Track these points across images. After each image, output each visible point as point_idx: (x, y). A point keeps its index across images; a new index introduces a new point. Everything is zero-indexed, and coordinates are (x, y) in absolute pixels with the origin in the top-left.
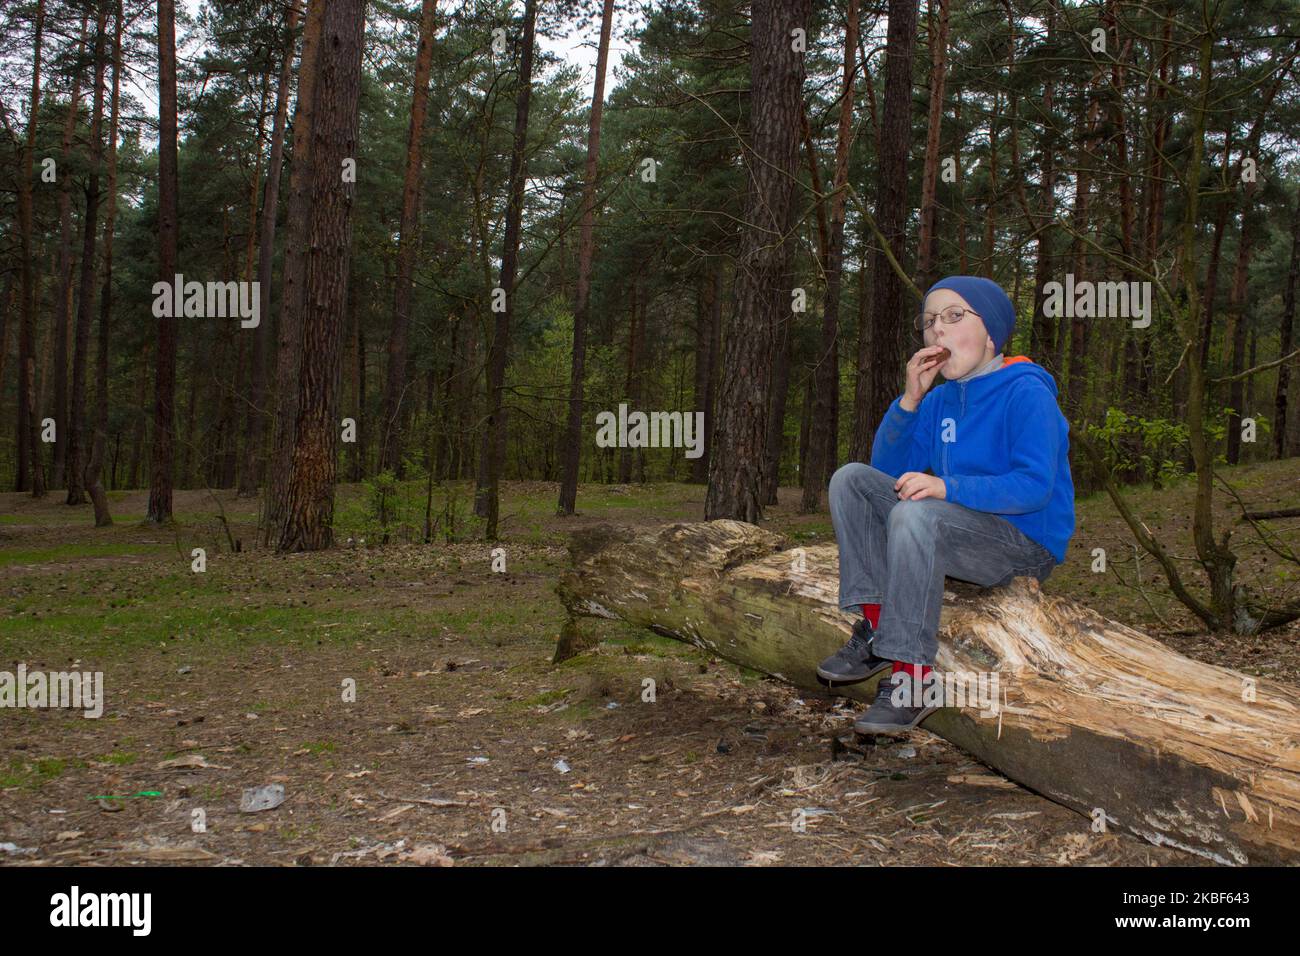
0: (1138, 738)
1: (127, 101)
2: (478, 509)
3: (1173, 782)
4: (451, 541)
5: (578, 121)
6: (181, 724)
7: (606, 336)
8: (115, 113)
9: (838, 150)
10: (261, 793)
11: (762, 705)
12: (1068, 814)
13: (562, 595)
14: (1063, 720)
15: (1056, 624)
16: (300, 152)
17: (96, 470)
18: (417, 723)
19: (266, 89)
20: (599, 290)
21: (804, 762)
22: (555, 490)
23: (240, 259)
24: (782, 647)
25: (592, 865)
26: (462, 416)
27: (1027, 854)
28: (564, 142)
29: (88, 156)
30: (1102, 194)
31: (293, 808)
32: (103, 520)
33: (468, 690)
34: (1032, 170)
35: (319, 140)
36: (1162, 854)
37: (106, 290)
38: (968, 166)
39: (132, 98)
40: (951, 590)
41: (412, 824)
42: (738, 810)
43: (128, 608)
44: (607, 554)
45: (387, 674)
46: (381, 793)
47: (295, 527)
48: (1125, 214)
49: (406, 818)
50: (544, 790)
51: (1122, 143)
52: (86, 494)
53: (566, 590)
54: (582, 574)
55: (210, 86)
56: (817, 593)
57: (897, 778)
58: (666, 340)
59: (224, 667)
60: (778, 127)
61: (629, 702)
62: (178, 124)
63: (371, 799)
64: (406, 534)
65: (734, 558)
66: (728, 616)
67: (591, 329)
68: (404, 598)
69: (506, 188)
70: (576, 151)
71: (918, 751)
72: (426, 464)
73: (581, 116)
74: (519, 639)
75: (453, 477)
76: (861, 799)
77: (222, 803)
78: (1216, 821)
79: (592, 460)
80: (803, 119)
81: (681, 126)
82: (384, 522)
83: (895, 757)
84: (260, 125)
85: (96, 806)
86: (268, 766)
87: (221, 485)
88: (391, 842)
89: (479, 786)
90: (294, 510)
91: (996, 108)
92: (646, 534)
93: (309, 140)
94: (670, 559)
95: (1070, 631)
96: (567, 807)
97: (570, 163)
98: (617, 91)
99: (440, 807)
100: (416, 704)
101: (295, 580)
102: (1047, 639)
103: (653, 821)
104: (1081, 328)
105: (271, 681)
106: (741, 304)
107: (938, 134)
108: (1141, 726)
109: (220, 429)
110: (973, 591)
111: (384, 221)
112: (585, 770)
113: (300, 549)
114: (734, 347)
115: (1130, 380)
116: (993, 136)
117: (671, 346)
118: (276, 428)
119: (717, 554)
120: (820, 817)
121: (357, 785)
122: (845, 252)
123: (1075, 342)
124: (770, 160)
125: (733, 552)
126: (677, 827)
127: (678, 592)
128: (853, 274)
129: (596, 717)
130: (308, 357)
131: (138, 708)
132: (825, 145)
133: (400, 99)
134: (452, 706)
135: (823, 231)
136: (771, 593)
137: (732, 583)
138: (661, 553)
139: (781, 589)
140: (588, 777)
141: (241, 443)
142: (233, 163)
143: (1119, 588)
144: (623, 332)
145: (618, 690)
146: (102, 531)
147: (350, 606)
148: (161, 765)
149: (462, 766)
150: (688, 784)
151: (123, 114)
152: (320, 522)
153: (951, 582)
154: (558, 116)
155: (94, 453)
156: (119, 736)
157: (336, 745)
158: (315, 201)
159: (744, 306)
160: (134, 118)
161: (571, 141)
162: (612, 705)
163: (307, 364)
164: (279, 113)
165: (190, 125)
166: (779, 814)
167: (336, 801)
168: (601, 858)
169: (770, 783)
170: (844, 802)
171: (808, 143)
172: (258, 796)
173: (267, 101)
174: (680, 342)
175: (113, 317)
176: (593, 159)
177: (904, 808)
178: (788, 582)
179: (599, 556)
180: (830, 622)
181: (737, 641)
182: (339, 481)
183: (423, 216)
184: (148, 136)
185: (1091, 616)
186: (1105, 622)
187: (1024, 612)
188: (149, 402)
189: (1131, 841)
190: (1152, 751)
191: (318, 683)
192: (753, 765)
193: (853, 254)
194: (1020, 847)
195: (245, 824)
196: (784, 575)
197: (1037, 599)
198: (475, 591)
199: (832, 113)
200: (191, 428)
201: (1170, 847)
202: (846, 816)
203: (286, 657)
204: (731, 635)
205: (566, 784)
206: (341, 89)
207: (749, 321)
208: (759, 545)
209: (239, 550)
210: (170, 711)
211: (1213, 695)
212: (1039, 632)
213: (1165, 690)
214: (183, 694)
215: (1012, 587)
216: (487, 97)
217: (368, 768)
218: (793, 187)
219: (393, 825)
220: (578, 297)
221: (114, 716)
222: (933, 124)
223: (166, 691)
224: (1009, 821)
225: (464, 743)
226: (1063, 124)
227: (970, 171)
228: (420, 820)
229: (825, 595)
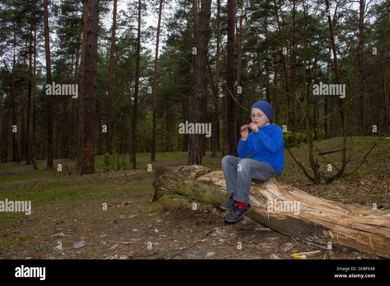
0: (303, 218)
1: (38, 62)
2: (131, 161)
3: (313, 229)
4: (124, 169)
5: (151, 63)
6: (57, 224)
7: (161, 116)
8: (35, 65)
9: (216, 68)
10: (79, 243)
11: (206, 211)
12: (286, 237)
13: (154, 185)
14: (284, 214)
15: (281, 189)
16: (82, 73)
17: (33, 155)
18: (118, 220)
19: (73, 58)
20: (158, 104)
21: (218, 226)
22: (150, 155)
23: (68, 100)
24: (211, 197)
25: (166, 259)
26: (126, 138)
27: (277, 249)
28: (148, 68)
29: (28, 76)
30: (281, 76)
31: (87, 247)
32: (35, 168)
33: (131, 210)
34: (263, 71)
35: (87, 71)
36: (311, 247)
37: (34, 110)
38: (248, 70)
39: (39, 61)
40: (254, 182)
41: (119, 250)
42: (202, 241)
43: (42, 192)
44: (165, 175)
45: (110, 207)
46: (110, 241)
47: (85, 168)
48: (286, 81)
49: (117, 248)
50: (152, 237)
51: (285, 64)
52: (31, 161)
53: (155, 184)
54: (159, 180)
55: (59, 58)
56: (219, 184)
57: (242, 229)
58: (176, 116)
59: (68, 207)
60: (202, 63)
61: (172, 212)
62: (51, 68)
63: (108, 243)
64: (113, 168)
65: (198, 175)
66: (197, 190)
67: (157, 114)
68: (113, 185)
69: (135, 80)
70: (151, 70)
71: (247, 221)
72: (117, 150)
73: (152, 62)
74: (143, 195)
75: (124, 153)
76: (233, 236)
77: (69, 246)
78: (324, 238)
79: (159, 147)
80: (207, 61)
81: (177, 63)
82: (107, 165)
83: (241, 223)
84: (72, 67)
85: (35, 249)
86: (80, 235)
87: (65, 158)
88: (114, 255)
89: (135, 237)
90: (84, 164)
91: (254, 56)
92: (174, 169)
93: (84, 71)
94: (181, 176)
95: (284, 191)
96: (159, 242)
97: (150, 73)
98: (161, 55)
99: (126, 244)
100: (118, 215)
101: (85, 182)
102: (278, 193)
103: (181, 245)
104: (277, 109)
105: (80, 210)
106: (195, 107)
107: (240, 63)
108: (304, 215)
109: (65, 144)
110: (259, 182)
111: (104, 90)
112: (162, 231)
113: (86, 174)
114: (193, 118)
115: (290, 121)
116: (254, 63)
117: (177, 117)
118: (79, 143)
119: (193, 174)
120: (224, 241)
121: (104, 239)
122: (219, 92)
123: (276, 112)
124: (200, 72)
125: (197, 173)
126: (187, 247)
127: (184, 184)
128: (221, 98)
129: (164, 216)
130: (86, 125)
131: (46, 220)
132: (213, 66)
133: (107, 59)
134: (127, 215)
135: (213, 88)
136: (207, 184)
137: (197, 182)
138: (179, 174)
139: (210, 183)
140: (163, 233)
141: (70, 147)
142: (65, 77)
143: (291, 173)
144: (165, 115)
145: (169, 209)
146: (35, 171)
147: (100, 188)
148: (52, 236)
149: (131, 232)
150: (189, 234)
151: (37, 65)
152: (91, 166)
153: (253, 180)
154: (147, 62)
155: (33, 151)
156: (41, 228)
157: (98, 228)
158: (86, 86)
159: (195, 108)
160: (40, 67)
161: (150, 68)
162: (168, 213)
163: (86, 127)
164: (76, 64)
165: (54, 68)
166: (213, 241)
167: (99, 244)
168: (169, 257)
169: (210, 233)
170: (229, 237)
171: (209, 66)
172: (78, 244)
173: (73, 61)
174: (179, 116)
175: (36, 116)
176: (156, 73)
177: (245, 237)
178: (212, 181)
179: (163, 175)
180: (223, 191)
181: (199, 196)
182: (95, 155)
183: (114, 88)
184: (44, 71)
185: (289, 187)
186: (293, 188)
187: (272, 187)
188: (46, 137)
189: (302, 244)
190: (307, 222)
191: (92, 210)
192: (205, 227)
193: (221, 93)
194: (275, 247)
195: (75, 252)
196: (211, 179)
197: (276, 183)
198: (131, 183)
199: (214, 59)
200: (57, 144)
201: (312, 245)
202: (230, 241)
203: (84, 203)
204: (198, 195)
205: (158, 235)
206: (92, 58)
207: (197, 112)
208: (204, 171)
209: (71, 175)
210: (54, 220)
211: (321, 206)
212: (277, 192)
213: (309, 205)
214: (58, 215)
215: (269, 181)
216: (129, 58)
217: (107, 234)
218: (206, 78)
219: (114, 250)
220: (153, 107)
221: (40, 222)
222: (239, 60)
223: (53, 214)
224: (271, 240)
225: (131, 225)
226: (270, 60)
227: (248, 72)
228: (121, 249)
229: (222, 184)
